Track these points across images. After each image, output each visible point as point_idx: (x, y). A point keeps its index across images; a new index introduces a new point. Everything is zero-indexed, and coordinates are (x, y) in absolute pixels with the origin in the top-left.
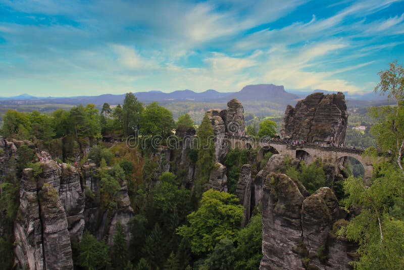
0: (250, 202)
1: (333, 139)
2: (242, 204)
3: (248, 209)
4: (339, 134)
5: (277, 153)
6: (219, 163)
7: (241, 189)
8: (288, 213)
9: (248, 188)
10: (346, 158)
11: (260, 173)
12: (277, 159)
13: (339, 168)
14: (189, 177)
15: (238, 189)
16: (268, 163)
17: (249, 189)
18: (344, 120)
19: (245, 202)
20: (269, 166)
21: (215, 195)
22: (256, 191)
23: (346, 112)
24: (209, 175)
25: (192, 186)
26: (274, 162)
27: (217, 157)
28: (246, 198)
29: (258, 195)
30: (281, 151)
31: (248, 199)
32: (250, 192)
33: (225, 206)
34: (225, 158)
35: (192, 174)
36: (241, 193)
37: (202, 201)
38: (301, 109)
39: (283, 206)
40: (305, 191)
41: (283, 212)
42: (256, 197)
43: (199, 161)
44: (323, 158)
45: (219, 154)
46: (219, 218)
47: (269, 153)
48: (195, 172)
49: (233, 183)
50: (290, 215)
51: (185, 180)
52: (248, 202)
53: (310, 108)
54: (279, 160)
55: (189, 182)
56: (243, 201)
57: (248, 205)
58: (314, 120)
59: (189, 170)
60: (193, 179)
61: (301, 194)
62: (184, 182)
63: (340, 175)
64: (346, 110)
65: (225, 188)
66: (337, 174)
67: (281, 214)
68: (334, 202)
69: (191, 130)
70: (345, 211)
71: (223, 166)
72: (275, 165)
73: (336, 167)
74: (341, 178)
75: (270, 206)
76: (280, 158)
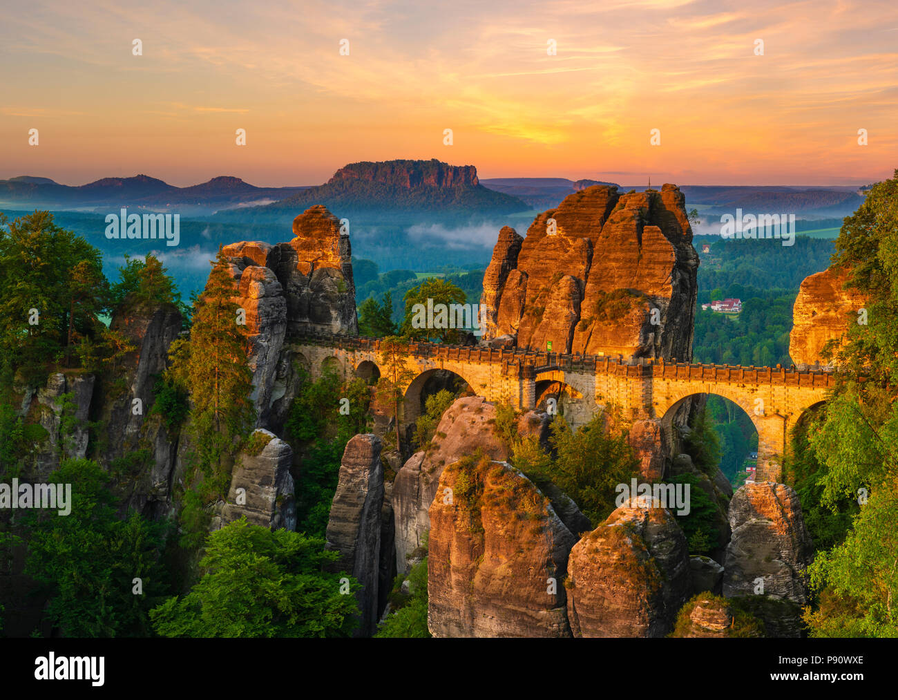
0: (376, 563)
1: (655, 338)
3: (369, 587)
4: (671, 321)
5: (472, 394)
6: (264, 431)
7: (345, 520)
8: (524, 592)
9: (369, 516)
10: (696, 399)
11: (414, 460)
12: (472, 415)
13: (679, 434)
14: (157, 480)
15: (337, 518)
16: (441, 428)
17: (373, 521)
18: (686, 276)
19: (361, 564)
20: (443, 436)
21: (252, 539)
22: (399, 527)
23: (689, 248)
24: (230, 473)
25: (167, 511)
26: (460, 424)
27: (259, 409)
28: (364, 549)
29: (406, 540)
30: (484, 386)
31: (372, 552)
32: (378, 530)
33: (290, 577)
34: (288, 414)
35: (166, 471)
36: (345, 535)
37: (204, 561)
39: (503, 569)
40: (575, 515)
41: (505, 589)
42: (398, 544)
43: (193, 424)
44: (624, 403)
45: (268, 395)
46: (266, 619)
47: (443, 394)
48: (179, 462)
49: (314, 499)
50: (528, 597)
51: (142, 489)
52: (371, 565)
53: (577, 236)
54: (477, 418)
55: (155, 497)
56: (354, 558)
57: (371, 575)
58: (589, 280)
59: (157, 451)
60: (169, 486)
61: (561, 523)
62: (139, 495)
63: (682, 456)
64: (690, 244)
65: (289, 516)
66: (671, 453)
67: (496, 595)
68: (674, 542)
69: (169, 315)
70: (710, 567)
71: (278, 440)
72: (464, 434)
73: (670, 430)
74: (685, 465)
75: (457, 571)
76: (480, 411)
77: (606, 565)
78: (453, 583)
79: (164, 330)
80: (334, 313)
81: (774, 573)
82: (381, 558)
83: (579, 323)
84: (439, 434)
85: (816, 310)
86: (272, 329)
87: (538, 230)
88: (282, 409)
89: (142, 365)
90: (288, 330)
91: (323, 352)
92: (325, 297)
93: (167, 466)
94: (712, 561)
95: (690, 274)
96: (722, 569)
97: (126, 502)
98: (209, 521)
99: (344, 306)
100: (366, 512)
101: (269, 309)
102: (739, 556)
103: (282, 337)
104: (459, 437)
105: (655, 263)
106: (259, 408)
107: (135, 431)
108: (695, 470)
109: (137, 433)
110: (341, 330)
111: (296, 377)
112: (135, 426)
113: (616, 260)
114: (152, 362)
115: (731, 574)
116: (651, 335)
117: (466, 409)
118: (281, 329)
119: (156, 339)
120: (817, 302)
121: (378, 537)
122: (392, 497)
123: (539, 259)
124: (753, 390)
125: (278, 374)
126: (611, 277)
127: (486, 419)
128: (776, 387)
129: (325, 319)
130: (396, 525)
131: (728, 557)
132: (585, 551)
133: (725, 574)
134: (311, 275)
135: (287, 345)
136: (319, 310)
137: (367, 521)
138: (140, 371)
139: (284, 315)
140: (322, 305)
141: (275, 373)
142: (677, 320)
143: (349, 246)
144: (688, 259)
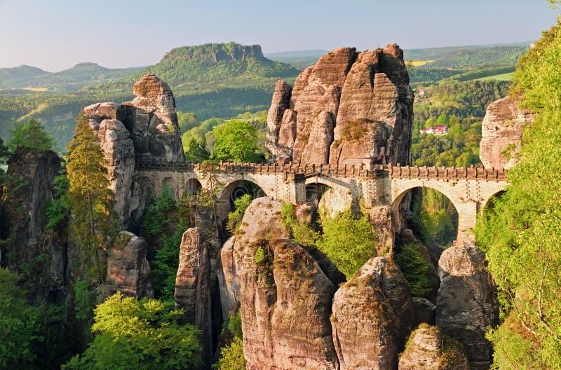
0: (209, 315)
1: (386, 151)
2: (193, 322)
3: (206, 331)
4: (396, 138)
5: (263, 194)
6: (126, 232)
8: (304, 326)
9: (202, 283)
10: (415, 191)
12: (265, 209)
13: (404, 216)
14: (54, 273)
15: (180, 287)
16: (244, 220)
17: (204, 287)
18: (406, 107)
19: (199, 316)
20: (246, 225)
22: (222, 289)
23: (407, 87)
24: (105, 263)
25: (64, 296)
26: (257, 216)
28: (200, 306)
29: (227, 297)
30: (271, 190)
31: (206, 308)
32: (209, 292)
34: (143, 219)
35: (61, 268)
36: (187, 297)
38: (307, 88)
39: (290, 311)
41: (292, 325)
42: (223, 300)
43: (75, 231)
45: (126, 208)
47: (246, 197)
48: (70, 261)
50: (307, 330)
51: (45, 283)
52: (206, 317)
53: (329, 84)
54: (268, 211)
55: (55, 287)
56: (194, 313)
57: (206, 324)
58: (339, 113)
59: (53, 255)
60: (65, 278)
61: (327, 278)
62: (43, 288)
63: (407, 230)
64: (408, 84)
65: (149, 288)
66: (399, 229)
67: (286, 330)
68: (401, 289)
69: (50, 159)
70: (427, 306)
71: (137, 237)
72: (261, 223)
73: (398, 213)
74: (409, 236)
75: (260, 314)
76: (270, 206)
77: (357, 305)
78: (258, 323)
79: (48, 170)
80: (167, 148)
81: (470, 310)
82: (212, 312)
83: (334, 143)
84: (244, 224)
85: (498, 126)
86: (125, 161)
87: (302, 82)
88: (138, 216)
89: (35, 196)
90: (136, 161)
91: (162, 175)
92: (160, 137)
93: (62, 265)
94: (427, 302)
95: (407, 104)
96: (435, 307)
97: (35, 294)
98: (95, 299)
99: (173, 143)
100: (200, 280)
101: (121, 148)
102: (446, 298)
103: (133, 167)
104: (257, 225)
105: (383, 99)
106: (122, 217)
107: (35, 243)
108: (415, 240)
109: (37, 245)
110: (174, 159)
111: (145, 193)
112: (35, 240)
113: (357, 99)
114: (42, 194)
115: (441, 311)
116: (383, 149)
117: (261, 205)
118: (131, 162)
119: (43, 177)
120: (499, 120)
121: (209, 297)
122: (216, 269)
123: (304, 101)
124: (454, 184)
125: (132, 192)
126: (354, 110)
127: (274, 211)
128: (470, 181)
129: (161, 152)
130: (220, 288)
131: (438, 298)
132: (343, 296)
133: (437, 311)
134: (149, 123)
135: (137, 171)
136: (156, 147)
137: (201, 287)
138: (34, 201)
139: (132, 151)
140: (158, 143)
141: (130, 192)
142: (400, 138)
143: (174, 101)
144: (406, 95)
